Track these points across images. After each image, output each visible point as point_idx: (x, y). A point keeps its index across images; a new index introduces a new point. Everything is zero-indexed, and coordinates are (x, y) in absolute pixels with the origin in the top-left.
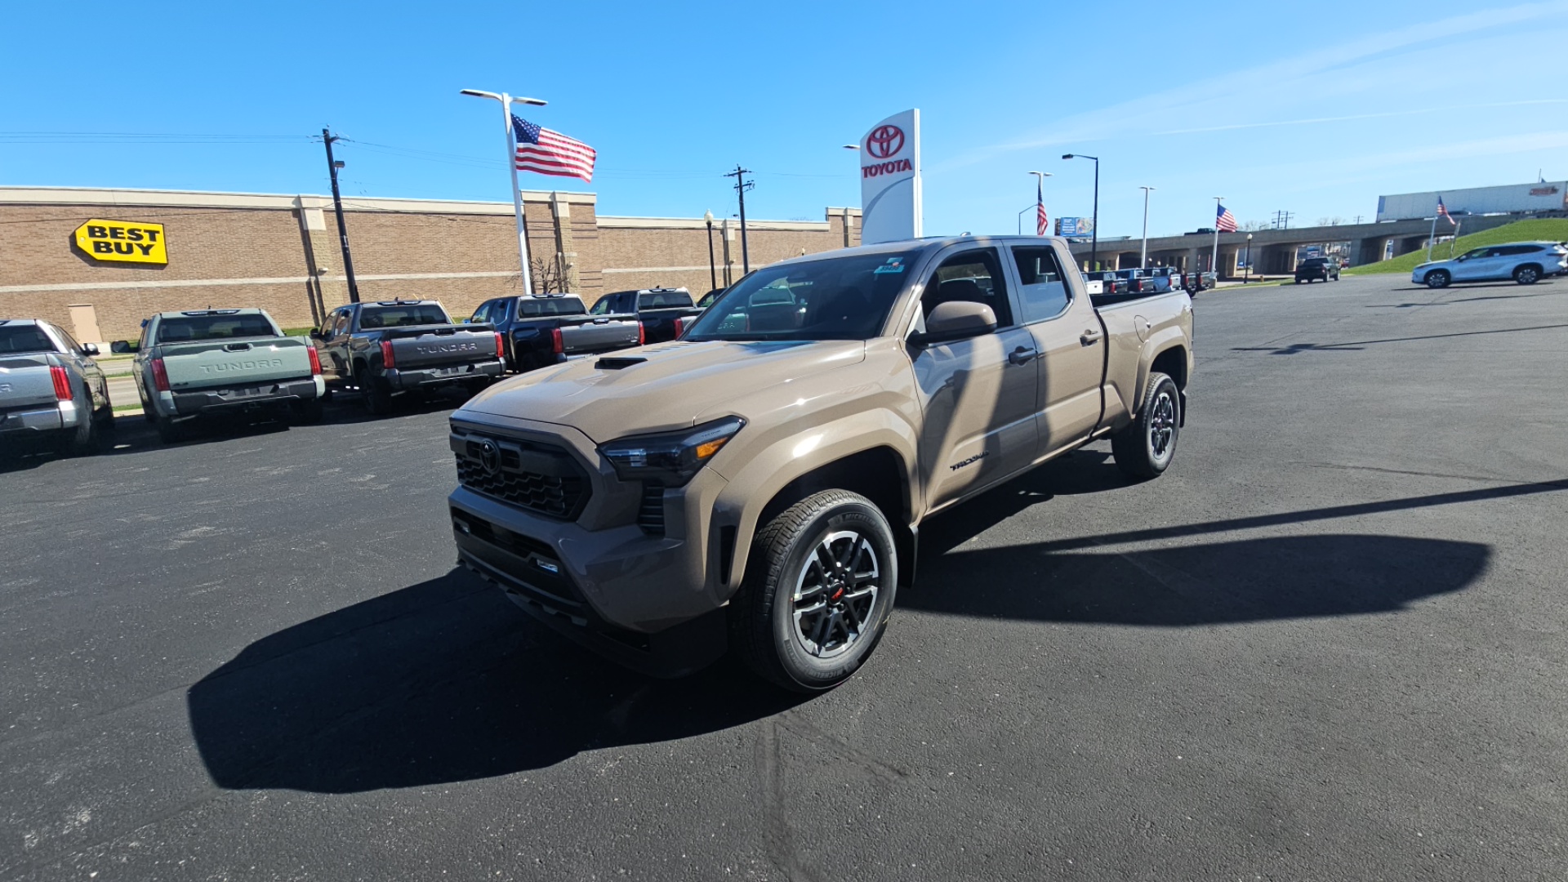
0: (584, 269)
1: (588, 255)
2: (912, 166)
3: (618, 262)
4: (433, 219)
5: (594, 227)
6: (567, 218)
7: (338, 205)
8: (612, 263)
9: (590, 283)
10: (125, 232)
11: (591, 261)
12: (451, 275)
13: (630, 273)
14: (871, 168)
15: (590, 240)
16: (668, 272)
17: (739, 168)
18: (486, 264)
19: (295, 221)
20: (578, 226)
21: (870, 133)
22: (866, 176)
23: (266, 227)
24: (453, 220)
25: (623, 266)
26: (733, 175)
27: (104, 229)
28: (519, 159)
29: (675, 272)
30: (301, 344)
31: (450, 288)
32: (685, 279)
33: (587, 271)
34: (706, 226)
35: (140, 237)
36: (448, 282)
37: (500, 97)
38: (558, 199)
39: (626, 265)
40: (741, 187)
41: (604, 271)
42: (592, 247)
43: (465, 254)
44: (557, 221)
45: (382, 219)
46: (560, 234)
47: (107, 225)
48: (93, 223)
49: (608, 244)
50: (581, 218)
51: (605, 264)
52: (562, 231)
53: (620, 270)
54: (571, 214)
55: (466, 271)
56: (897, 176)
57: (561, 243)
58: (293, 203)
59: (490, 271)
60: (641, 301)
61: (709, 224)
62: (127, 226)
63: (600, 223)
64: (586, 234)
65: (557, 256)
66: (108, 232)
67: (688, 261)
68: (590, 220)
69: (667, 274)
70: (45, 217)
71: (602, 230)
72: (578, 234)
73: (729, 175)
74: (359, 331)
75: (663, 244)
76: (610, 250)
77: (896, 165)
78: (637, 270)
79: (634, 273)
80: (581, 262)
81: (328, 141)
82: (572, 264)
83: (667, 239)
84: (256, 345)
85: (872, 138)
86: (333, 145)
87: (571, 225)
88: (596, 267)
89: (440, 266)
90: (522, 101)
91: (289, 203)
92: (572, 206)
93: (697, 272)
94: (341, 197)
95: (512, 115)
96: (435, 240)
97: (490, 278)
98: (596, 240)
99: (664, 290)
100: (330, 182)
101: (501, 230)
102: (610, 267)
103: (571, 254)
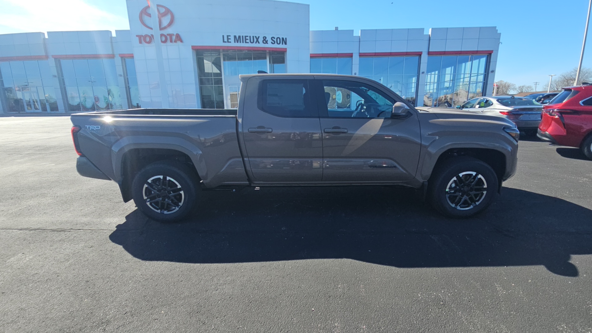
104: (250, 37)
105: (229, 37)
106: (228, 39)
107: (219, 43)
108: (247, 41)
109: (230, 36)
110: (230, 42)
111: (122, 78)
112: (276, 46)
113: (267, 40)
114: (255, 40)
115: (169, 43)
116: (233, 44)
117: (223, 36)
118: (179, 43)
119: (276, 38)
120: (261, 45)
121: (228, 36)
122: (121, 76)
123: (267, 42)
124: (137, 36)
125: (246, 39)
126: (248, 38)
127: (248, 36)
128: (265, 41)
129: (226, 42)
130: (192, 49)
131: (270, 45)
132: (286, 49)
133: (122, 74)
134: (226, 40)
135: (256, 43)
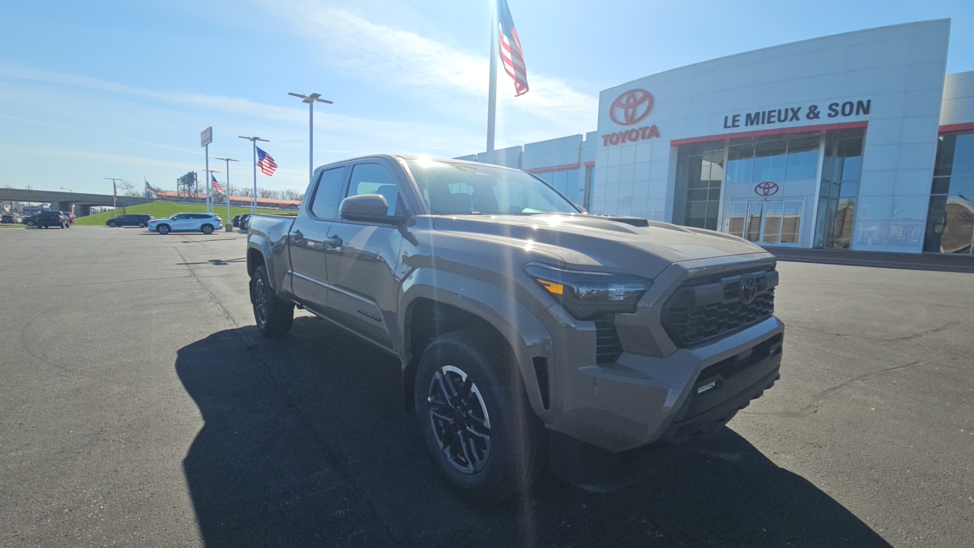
104: (780, 111)
105: (737, 118)
106: (734, 121)
107: (718, 130)
108: (772, 119)
109: (739, 116)
110: (738, 126)
111: (583, 193)
112: (840, 119)
113: (819, 112)
114: (790, 114)
115: (640, 141)
116: (743, 128)
117: (726, 118)
118: (654, 138)
119: (841, 104)
120: (803, 122)
121: (734, 117)
122: (582, 190)
123: (817, 116)
124: (603, 136)
125: (770, 117)
126: (776, 114)
127: (775, 111)
128: (813, 112)
129: (729, 127)
130: (671, 145)
131: (824, 120)
132: (866, 123)
133: (584, 188)
134: (730, 123)
135: (791, 120)
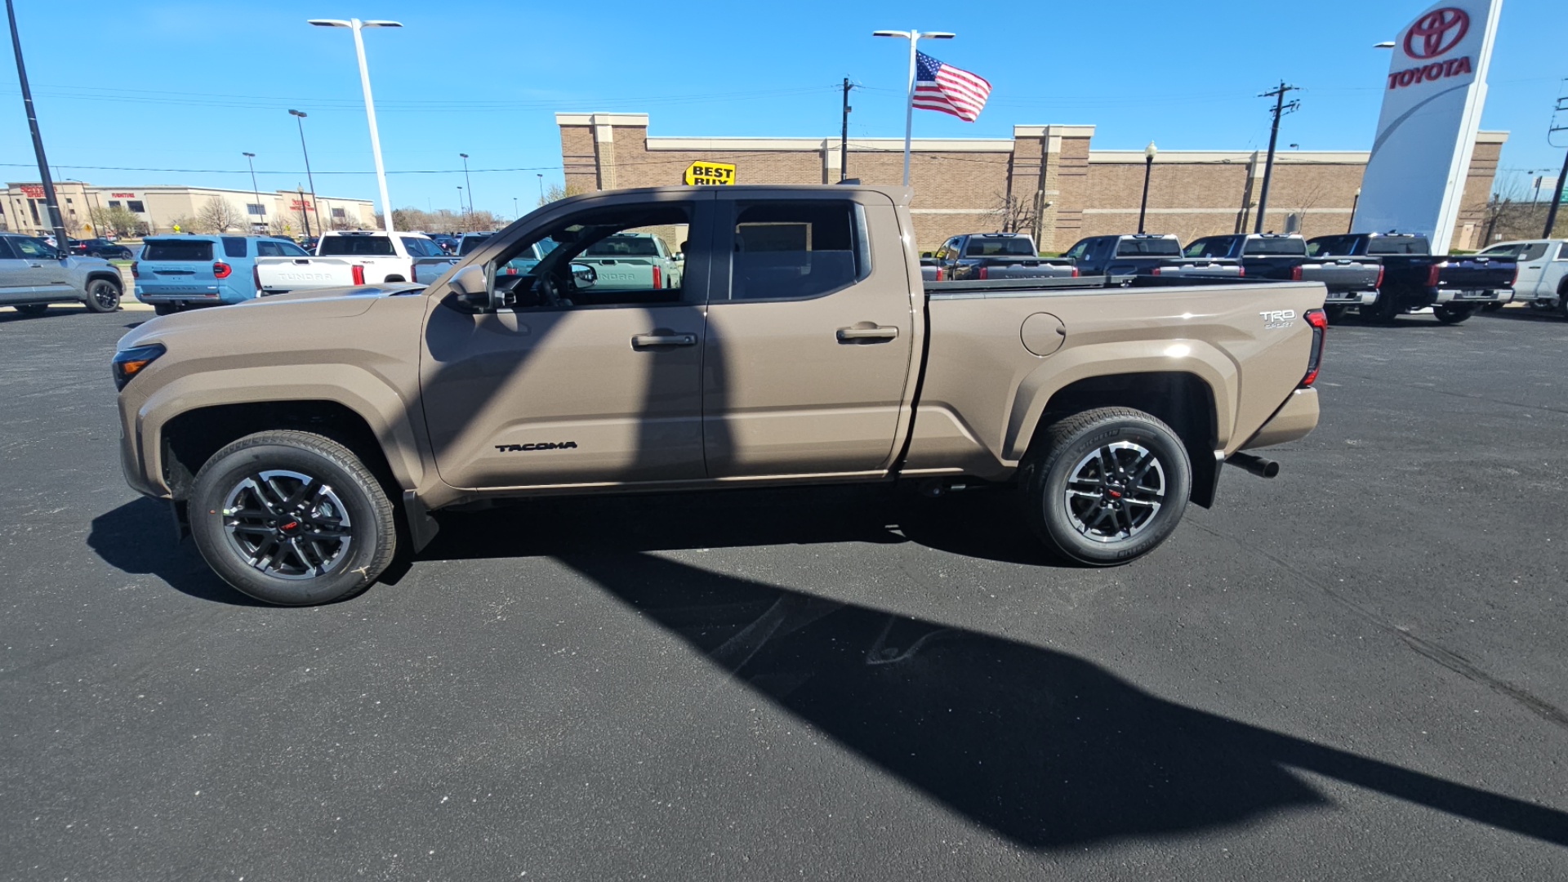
0: (1064, 208)
1: (1071, 193)
2: (1472, 66)
3: (1104, 202)
4: (927, 157)
5: (1085, 162)
6: (1057, 153)
7: (844, 146)
8: (1096, 203)
9: (1067, 224)
10: (713, 171)
11: (1073, 199)
12: (933, 211)
13: (1115, 214)
14: (1403, 74)
15: (1077, 177)
16: (1163, 214)
17: (1282, 85)
18: (967, 202)
19: (820, 160)
20: (1068, 163)
21: (1415, 22)
22: (1393, 86)
23: (799, 166)
24: (945, 158)
25: (1108, 206)
26: (1272, 94)
27: (701, 169)
28: (916, 98)
29: (1171, 215)
30: (649, 264)
31: (930, 223)
32: (1183, 223)
33: (1067, 210)
34: (1145, 160)
35: (721, 175)
36: (930, 217)
37: (908, 34)
38: (1051, 133)
39: (1112, 206)
40: (1278, 110)
41: (1085, 211)
42: (1077, 184)
43: (949, 191)
44: (1045, 156)
45: (886, 158)
46: (1046, 170)
47: (704, 165)
48: (697, 164)
49: (1097, 181)
50: (1072, 153)
51: (1088, 204)
52: (1048, 168)
53: (1105, 211)
54: (1062, 148)
55: (947, 207)
56: (1443, 82)
57: (1045, 179)
58: (822, 145)
59: (969, 208)
60: (1121, 246)
61: (1150, 159)
62: (715, 166)
63: (1093, 158)
64: (1074, 170)
65: (1037, 195)
66: (703, 171)
67: (1192, 202)
68: (1082, 156)
69: (1161, 217)
70: (672, 159)
71: (1093, 167)
72: (1065, 171)
73: (1266, 95)
74: (964, 258)
75: (1164, 182)
76: (1097, 188)
77: (1445, 66)
78: (1125, 211)
79: (1120, 215)
80: (1062, 200)
81: (847, 89)
82: (1051, 203)
83: (1170, 176)
84: (620, 261)
85: (1417, 28)
86: (849, 92)
87: (1059, 161)
88: (1078, 207)
89: (925, 202)
90: (930, 36)
91: (818, 146)
92: (1065, 140)
93: (1201, 216)
94: (848, 138)
95: (917, 52)
96: (926, 178)
97: (967, 215)
98: (1084, 177)
99: (1149, 237)
100: (841, 126)
101: (987, 167)
102: (1093, 207)
103: (1052, 193)
